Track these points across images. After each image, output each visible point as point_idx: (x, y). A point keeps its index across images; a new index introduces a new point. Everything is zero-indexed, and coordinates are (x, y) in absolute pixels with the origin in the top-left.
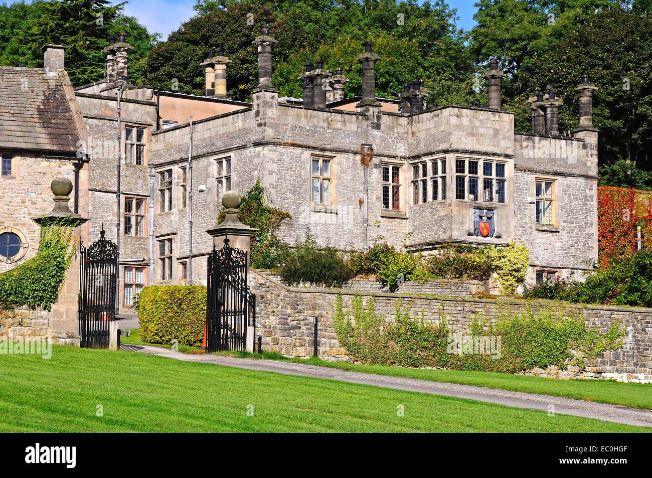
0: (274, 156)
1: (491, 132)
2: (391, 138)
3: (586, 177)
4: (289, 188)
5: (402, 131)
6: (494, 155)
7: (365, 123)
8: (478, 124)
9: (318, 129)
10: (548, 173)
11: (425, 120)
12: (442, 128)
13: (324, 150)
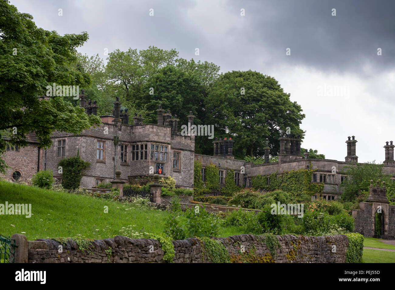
0: (84, 140)
1: (163, 134)
2: (125, 134)
3: (191, 151)
4: (90, 153)
5: (129, 132)
6: (164, 143)
7: (116, 129)
8: (159, 131)
9: (100, 130)
10: (178, 149)
11: (138, 128)
12: (146, 132)
13: (102, 139)
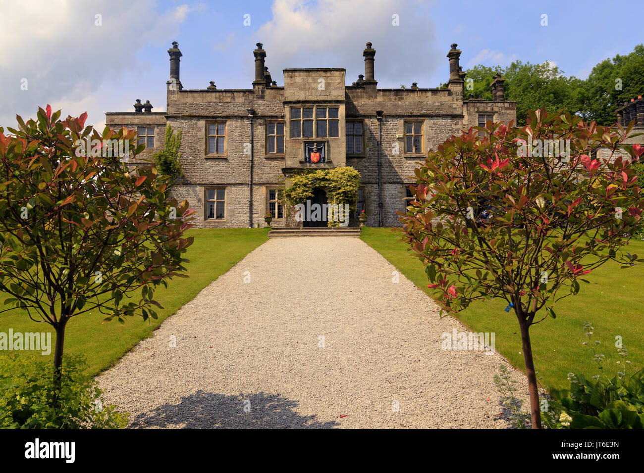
2: (274, 104)
4: (187, 145)
7: (251, 97)
8: (310, 80)
9: (211, 104)
10: (415, 116)
13: (217, 117)
